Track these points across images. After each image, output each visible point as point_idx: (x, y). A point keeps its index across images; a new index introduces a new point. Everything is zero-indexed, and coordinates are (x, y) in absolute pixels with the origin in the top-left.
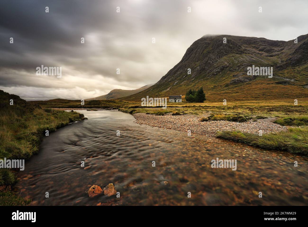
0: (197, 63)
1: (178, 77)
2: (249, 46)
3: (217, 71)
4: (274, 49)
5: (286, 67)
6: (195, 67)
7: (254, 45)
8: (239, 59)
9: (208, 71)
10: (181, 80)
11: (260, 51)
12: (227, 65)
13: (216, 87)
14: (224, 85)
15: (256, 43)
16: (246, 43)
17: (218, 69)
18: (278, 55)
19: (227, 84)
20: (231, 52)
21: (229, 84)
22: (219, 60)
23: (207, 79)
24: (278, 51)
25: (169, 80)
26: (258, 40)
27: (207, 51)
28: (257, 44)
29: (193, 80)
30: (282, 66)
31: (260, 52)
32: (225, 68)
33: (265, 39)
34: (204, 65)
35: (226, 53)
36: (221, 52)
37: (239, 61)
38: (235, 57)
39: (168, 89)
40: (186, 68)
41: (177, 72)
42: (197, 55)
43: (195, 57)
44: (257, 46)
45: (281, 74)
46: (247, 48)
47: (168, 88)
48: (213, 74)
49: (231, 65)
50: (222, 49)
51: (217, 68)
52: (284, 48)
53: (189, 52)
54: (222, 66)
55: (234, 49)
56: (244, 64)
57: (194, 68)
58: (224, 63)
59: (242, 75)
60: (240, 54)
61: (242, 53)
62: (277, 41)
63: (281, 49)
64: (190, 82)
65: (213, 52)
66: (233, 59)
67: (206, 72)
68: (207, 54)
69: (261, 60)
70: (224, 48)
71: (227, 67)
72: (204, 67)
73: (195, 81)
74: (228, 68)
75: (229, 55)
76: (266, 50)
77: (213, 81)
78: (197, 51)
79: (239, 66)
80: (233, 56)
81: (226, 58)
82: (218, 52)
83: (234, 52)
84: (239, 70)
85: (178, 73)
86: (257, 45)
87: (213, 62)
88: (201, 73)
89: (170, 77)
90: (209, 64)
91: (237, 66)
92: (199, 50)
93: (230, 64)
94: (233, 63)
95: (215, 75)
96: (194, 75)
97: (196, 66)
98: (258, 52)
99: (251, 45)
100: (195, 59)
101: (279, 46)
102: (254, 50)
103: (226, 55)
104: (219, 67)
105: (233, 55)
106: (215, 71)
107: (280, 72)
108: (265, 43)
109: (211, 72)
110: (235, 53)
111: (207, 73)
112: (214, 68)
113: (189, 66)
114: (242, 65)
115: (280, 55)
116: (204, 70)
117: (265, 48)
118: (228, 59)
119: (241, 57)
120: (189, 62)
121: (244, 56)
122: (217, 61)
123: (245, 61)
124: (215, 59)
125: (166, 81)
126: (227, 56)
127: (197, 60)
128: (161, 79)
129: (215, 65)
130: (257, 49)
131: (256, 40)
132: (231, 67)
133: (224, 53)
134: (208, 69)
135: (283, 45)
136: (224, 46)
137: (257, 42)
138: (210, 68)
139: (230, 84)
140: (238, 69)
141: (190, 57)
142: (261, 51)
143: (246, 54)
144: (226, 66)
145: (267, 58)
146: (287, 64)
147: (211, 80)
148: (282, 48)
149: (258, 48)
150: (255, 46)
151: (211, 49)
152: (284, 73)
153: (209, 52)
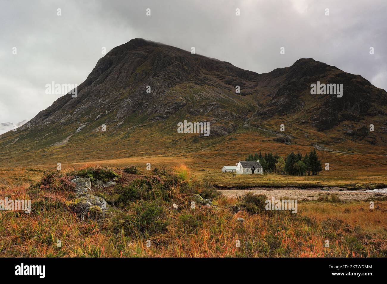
0: (124, 91)
1: (82, 116)
2: (210, 73)
3: (167, 112)
4: (245, 84)
5: (271, 116)
6: (121, 98)
7: (217, 73)
8: (201, 94)
9: (150, 110)
10: (92, 122)
11: (226, 84)
12: (184, 101)
13: (176, 141)
14: (191, 139)
15: (219, 70)
16: (205, 67)
17: (169, 107)
18: (251, 94)
19: (195, 137)
20: (186, 79)
21: (198, 137)
22: (167, 91)
23: (150, 126)
24: (251, 88)
25: (62, 121)
26: (222, 65)
27: (143, 71)
28: (221, 71)
29: (121, 125)
30: (266, 113)
31: (227, 86)
32: (180, 106)
33: (231, 64)
34: (141, 97)
35: (178, 80)
36: (171, 77)
37: (201, 97)
38: (194, 89)
39: (66, 142)
40: (100, 98)
41: (79, 105)
42: (122, 75)
43: (118, 77)
44: (221, 75)
45: (267, 125)
46: (207, 75)
47: (65, 138)
48: (160, 117)
49: (190, 103)
50: (172, 72)
51: (166, 105)
52: (257, 84)
53: (103, 67)
54: (175, 103)
55: (190, 73)
56: (211, 103)
57: (119, 100)
58: (178, 98)
59: (216, 123)
60: (201, 84)
61: (203, 84)
62: (248, 71)
63: (254, 85)
64: (116, 128)
65: (155, 75)
66: (192, 92)
67: (145, 112)
68: (142, 77)
69: (232, 99)
70: (175, 70)
71: (184, 106)
72: (140, 101)
73: (125, 128)
74: (185, 108)
75: (185, 85)
76: (235, 83)
77: (163, 130)
78: (121, 67)
79: (204, 106)
80: (191, 88)
81: (180, 89)
82: (165, 76)
83: (192, 79)
84: (206, 114)
85: (83, 107)
86: (221, 73)
87: (157, 93)
88: (134, 111)
89: (62, 114)
90: (151, 96)
91: (200, 106)
92: (126, 66)
93: (188, 101)
94: (192, 99)
95: (164, 118)
96: (122, 115)
97: (123, 97)
98: (223, 84)
99: (212, 72)
100: (118, 82)
101: (251, 79)
102: (217, 80)
103: (179, 82)
104: (169, 104)
105: (190, 84)
106: (164, 110)
107: (265, 122)
108: (232, 72)
109: (157, 111)
110: (192, 82)
111: (147, 113)
112: (161, 105)
113: (106, 95)
114: (210, 105)
115: (253, 94)
116: (141, 106)
117: (234, 80)
118: (184, 91)
119: (204, 91)
120: (106, 88)
121: (207, 90)
122: (165, 91)
123: (211, 98)
124: (160, 87)
125: (53, 122)
126: (180, 85)
127: (122, 85)
128: (37, 116)
129: (161, 99)
130: (222, 79)
131: (219, 65)
132: (191, 107)
133: (175, 79)
134: (149, 107)
135: (256, 79)
136: (174, 66)
137: (220, 67)
138: (153, 105)
139: (200, 137)
140: (204, 111)
141: (107, 76)
142: (229, 84)
143: (209, 85)
144: (182, 104)
145: (239, 97)
146: (272, 110)
147: (159, 127)
148: (254, 83)
149: (224, 78)
150: (219, 75)
151: (149, 68)
152: (271, 124)
153: (146, 74)
